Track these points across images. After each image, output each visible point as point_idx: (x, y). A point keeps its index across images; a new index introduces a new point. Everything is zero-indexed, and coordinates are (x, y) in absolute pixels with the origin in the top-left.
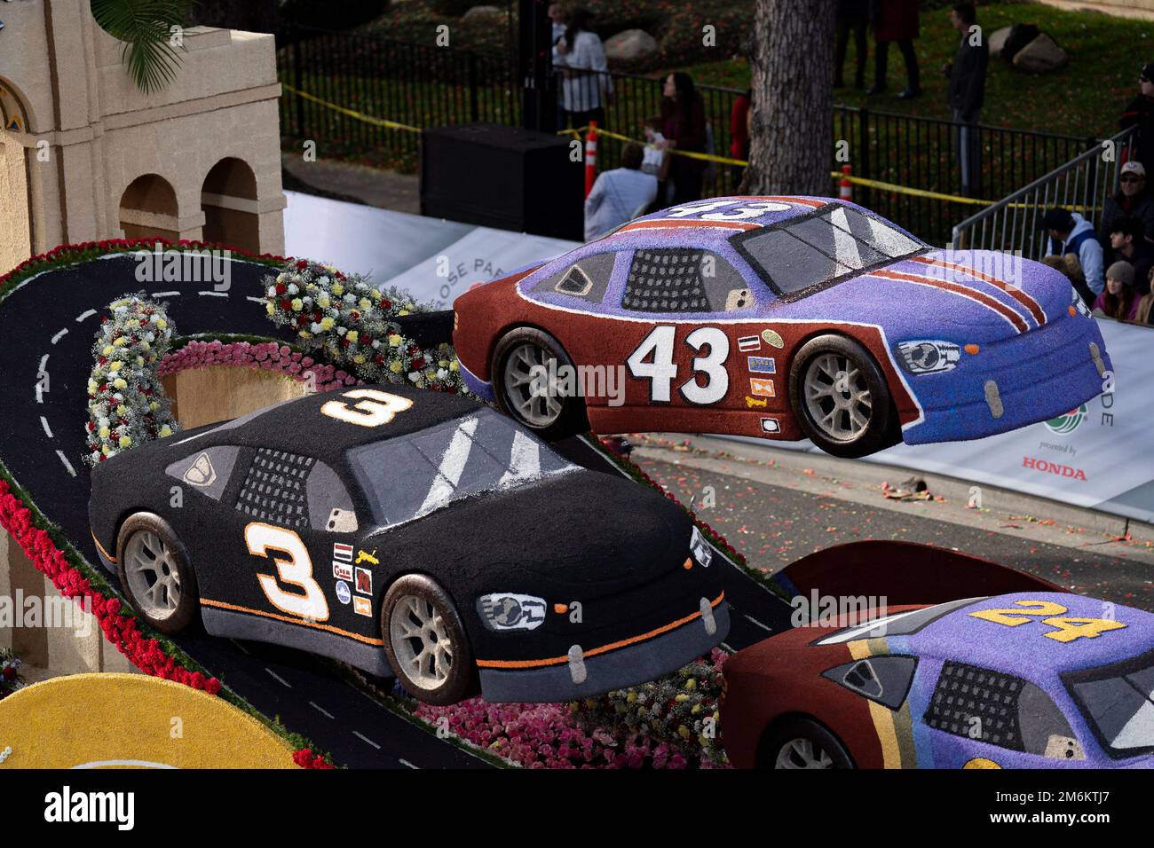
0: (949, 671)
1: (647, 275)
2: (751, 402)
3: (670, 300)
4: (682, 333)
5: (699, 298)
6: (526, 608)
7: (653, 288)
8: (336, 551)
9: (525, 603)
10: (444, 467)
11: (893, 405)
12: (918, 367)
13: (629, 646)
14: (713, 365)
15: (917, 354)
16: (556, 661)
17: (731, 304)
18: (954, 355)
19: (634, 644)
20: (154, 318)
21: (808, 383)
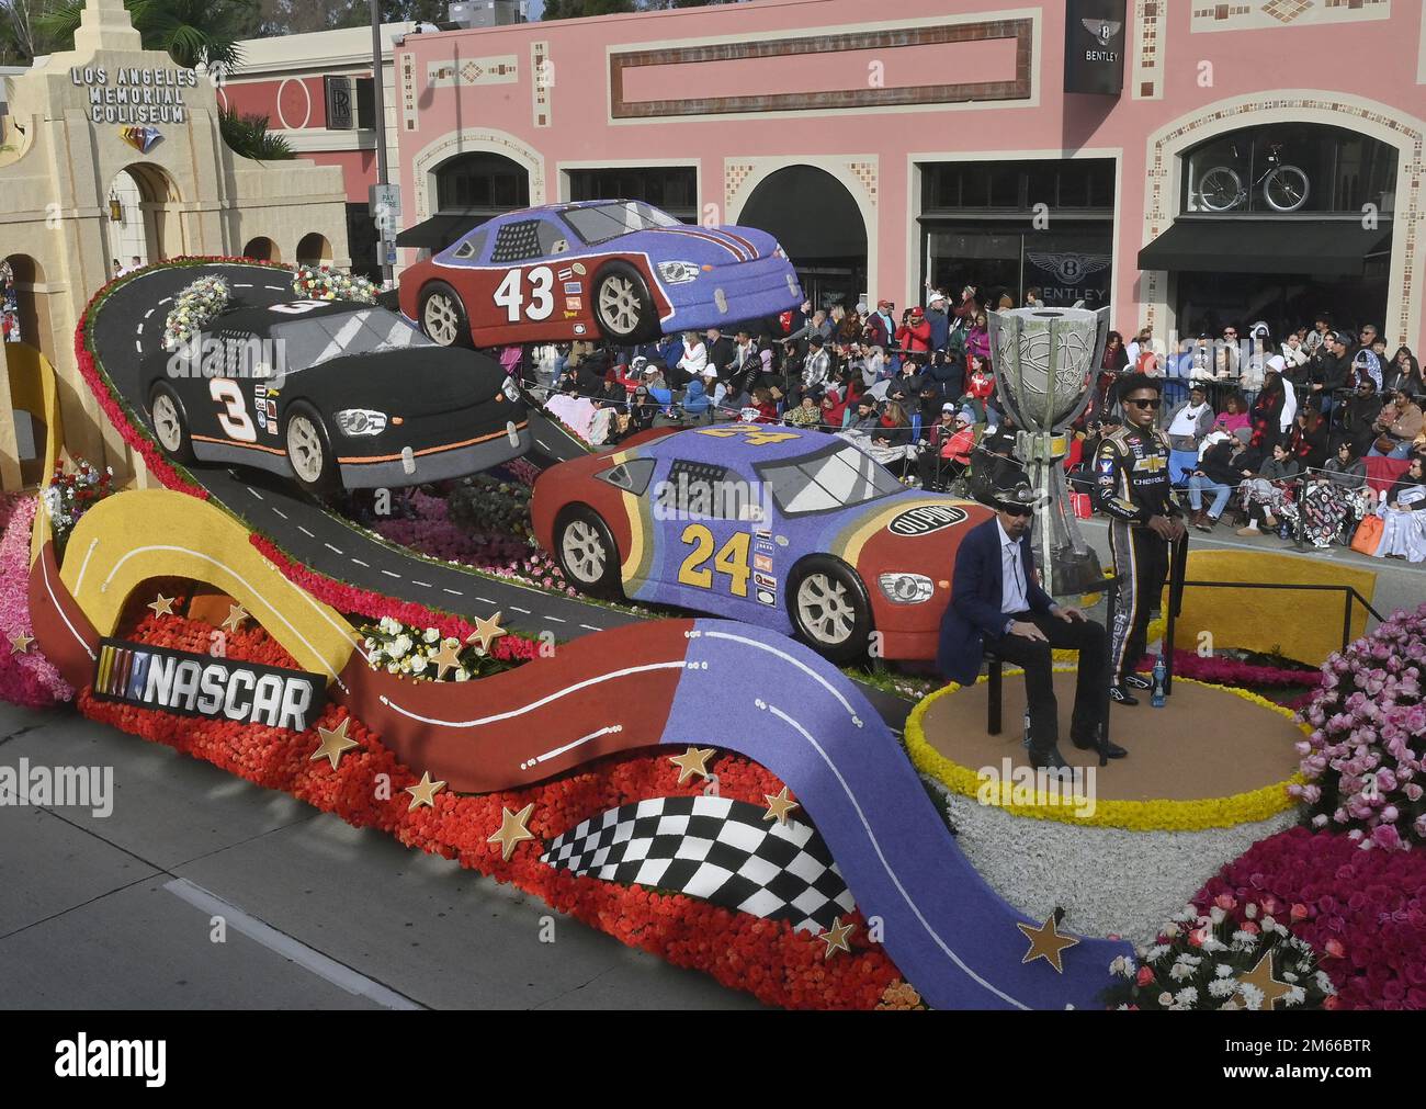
0: (677, 466)
1: (506, 240)
2: (567, 314)
3: (518, 253)
4: (526, 272)
5: (535, 249)
6: (371, 420)
7: (510, 247)
8: (257, 390)
9: (370, 416)
10: (337, 338)
11: (654, 307)
12: (671, 278)
13: (448, 450)
14: (543, 293)
15: (670, 270)
16: (393, 457)
17: (555, 251)
18: (695, 271)
19: (454, 449)
20: (216, 286)
21: (602, 297)
